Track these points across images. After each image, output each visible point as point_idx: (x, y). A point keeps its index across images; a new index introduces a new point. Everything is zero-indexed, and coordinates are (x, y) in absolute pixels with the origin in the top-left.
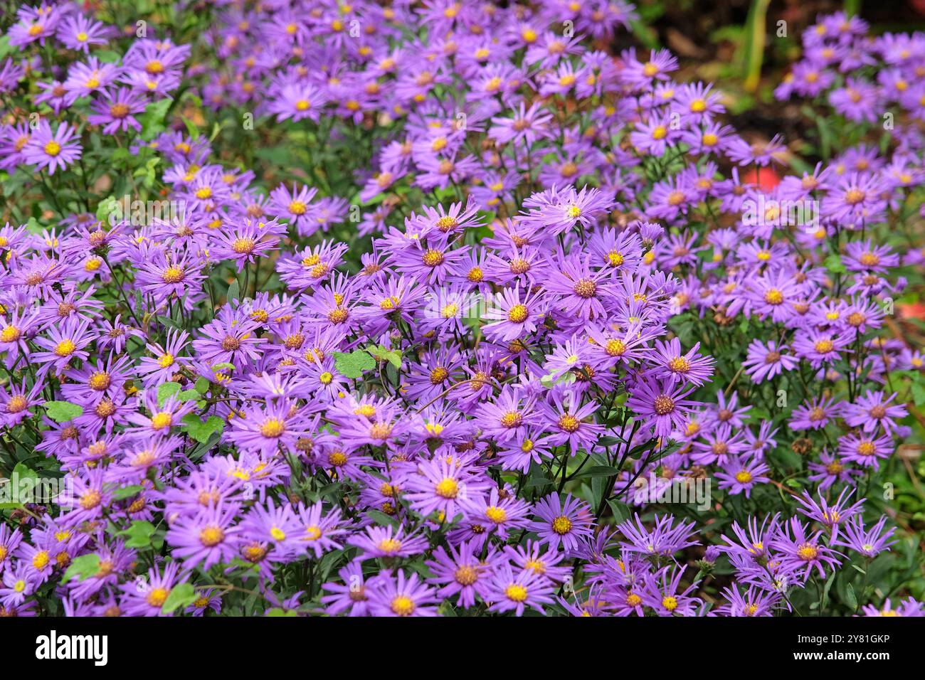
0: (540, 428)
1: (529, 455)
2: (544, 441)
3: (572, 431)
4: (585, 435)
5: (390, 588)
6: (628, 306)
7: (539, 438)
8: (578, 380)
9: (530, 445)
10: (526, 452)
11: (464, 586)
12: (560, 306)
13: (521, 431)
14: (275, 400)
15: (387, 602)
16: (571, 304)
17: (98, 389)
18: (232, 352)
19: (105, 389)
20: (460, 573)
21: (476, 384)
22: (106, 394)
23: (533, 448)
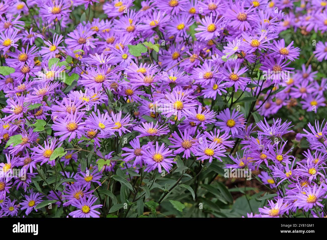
0: (221, 79)
1: (216, 91)
2: (223, 85)
3: (235, 81)
4: (242, 83)
5: (152, 150)
6: (261, 25)
7: (221, 83)
8: (238, 58)
9: (216, 87)
10: (215, 90)
11: (186, 149)
12: (230, 25)
13: (213, 81)
14: (101, 66)
15: (151, 156)
16: (235, 24)
17: (22, 61)
18: (82, 45)
19: (25, 61)
20: (184, 143)
21: (193, 60)
22: (26, 63)
23: (218, 88)
